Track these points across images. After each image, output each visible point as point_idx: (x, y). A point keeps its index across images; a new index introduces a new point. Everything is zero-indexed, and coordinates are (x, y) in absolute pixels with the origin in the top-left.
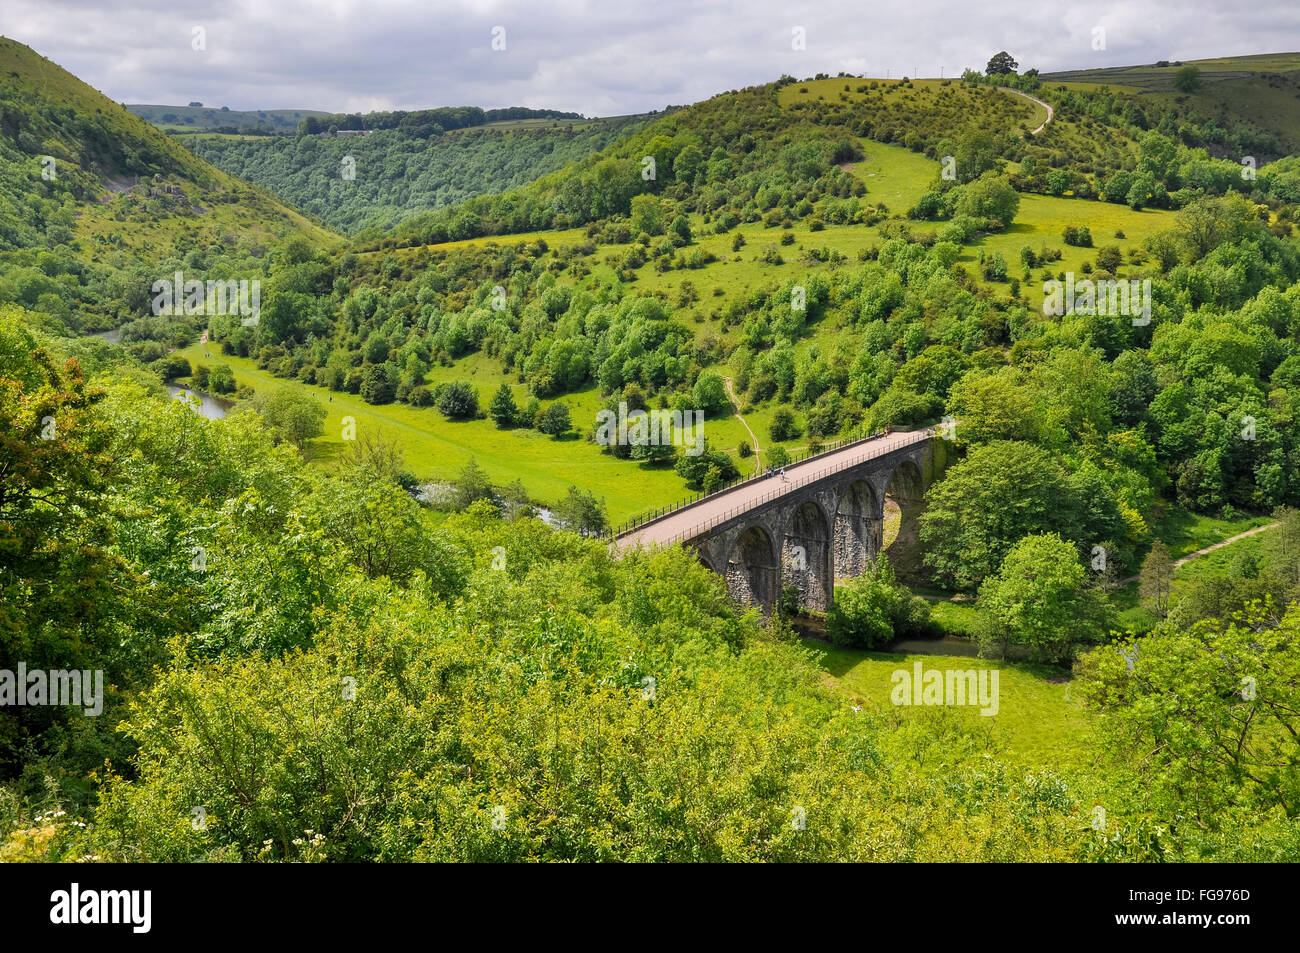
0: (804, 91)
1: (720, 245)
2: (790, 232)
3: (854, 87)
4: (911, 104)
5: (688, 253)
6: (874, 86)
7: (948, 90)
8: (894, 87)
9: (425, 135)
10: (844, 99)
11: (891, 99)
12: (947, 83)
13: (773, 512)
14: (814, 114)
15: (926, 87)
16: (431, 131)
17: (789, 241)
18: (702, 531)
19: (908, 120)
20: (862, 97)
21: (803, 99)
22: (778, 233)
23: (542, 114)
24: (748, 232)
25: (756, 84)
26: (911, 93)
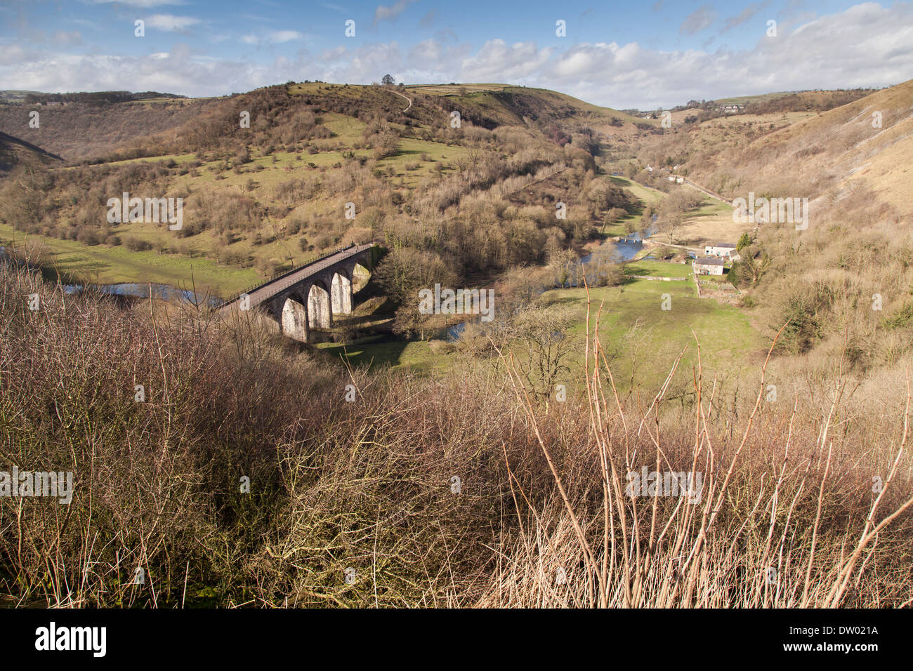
0: (300, 88)
1: (267, 161)
2: (299, 154)
3: (323, 87)
4: (350, 96)
5: (251, 166)
6: (333, 87)
7: (366, 90)
8: (341, 88)
9: (101, 105)
10: (319, 92)
11: (341, 93)
12: (365, 87)
13: (302, 286)
14: (306, 99)
15: (356, 89)
16: (105, 103)
17: (299, 158)
18: (268, 297)
19: (349, 103)
20: (328, 92)
21: (299, 91)
22: (294, 155)
23: (165, 95)
24: (279, 155)
25: (276, 84)
26: (349, 91)
